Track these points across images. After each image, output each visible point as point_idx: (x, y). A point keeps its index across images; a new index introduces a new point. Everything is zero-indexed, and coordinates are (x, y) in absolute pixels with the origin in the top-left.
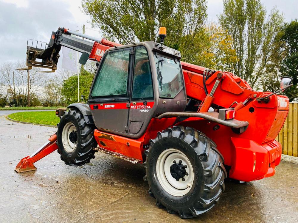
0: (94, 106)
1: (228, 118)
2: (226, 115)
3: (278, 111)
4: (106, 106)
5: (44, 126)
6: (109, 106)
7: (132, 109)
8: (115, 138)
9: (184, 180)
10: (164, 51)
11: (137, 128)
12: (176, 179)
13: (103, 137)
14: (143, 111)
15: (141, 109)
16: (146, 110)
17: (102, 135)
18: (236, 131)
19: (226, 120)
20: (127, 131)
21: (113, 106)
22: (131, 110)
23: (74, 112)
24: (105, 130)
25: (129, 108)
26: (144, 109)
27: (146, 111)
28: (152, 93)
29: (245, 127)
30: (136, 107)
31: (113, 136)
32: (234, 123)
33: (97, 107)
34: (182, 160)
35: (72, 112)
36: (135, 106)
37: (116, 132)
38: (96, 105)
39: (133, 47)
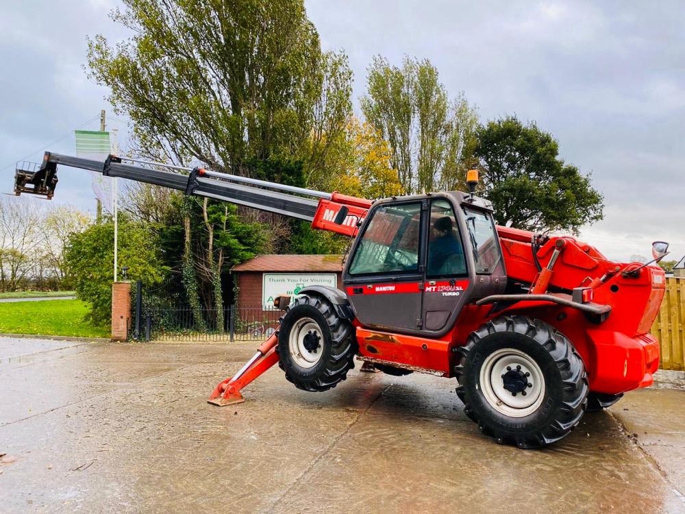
0: (356, 290)
1: (586, 300)
2: (583, 296)
3: (653, 290)
4: (377, 289)
6: (384, 289)
7: (428, 291)
8: (399, 338)
9: (524, 394)
11: (437, 321)
12: (511, 393)
13: (375, 337)
14: (450, 294)
15: (445, 291)
16: (453, 292)
17: (372, 335)
18: (593, 318)
19: (583, 303)
20: (421, 327)
21: (392, 288)
22: (425, 294)
23: (318, 302)
24: (379, 327)
25: (423, 291)
26: (450, 291)
27: (454, 294)
28: (463, 267)
29: (606, 314)
30: (436, 289)
31: (395, 336)
32: (594, 307)
33: (361, 291)
34: (521, 366)
35: (313, 301)
36: (434, 288)
37: (400, 329)
38: (359, 287)
39: (427, 199)
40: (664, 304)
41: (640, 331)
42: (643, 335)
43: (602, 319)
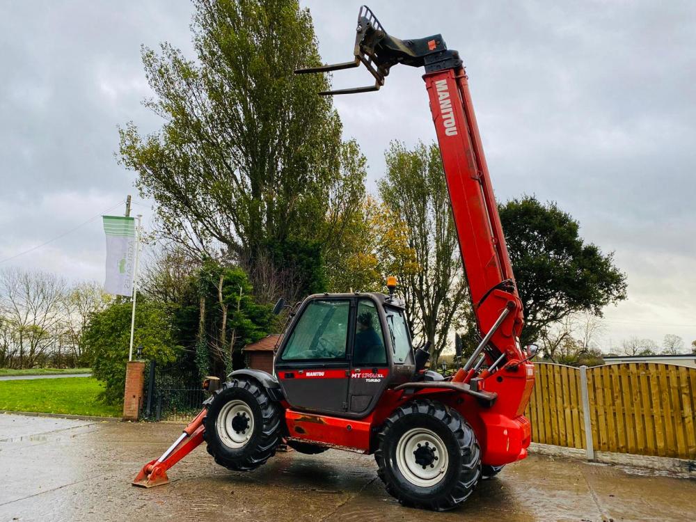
0: (288, 374)
1: (480, 389)
2: (478, 386)
3: (527, 381)
4: (308, 374)
5: (37, 415)
6: (314, 374)
7: (354, 377)
8: (328, 420)
9: (432, 466)
10: (393, 303)
11: (362, 403)
12: (422, 466)
13: (304, 419)
14: (372, 380)
15: (368, 378)
16: (375, 379)
17: (301, 416)
18: (484, 403)
19: (478, 391)
20: (347, 409)
21: (322, 374)
22: (352, 380)
24: (307, 409)
25: (350, 377)
26: (372, 378)
27: (376, 380)
28: (385, 358)
29: (494, 400)
30: (361, 376)
31: (322, 418)
32: (486, 395)
33: (292, 376)
34: (429, 442)
36: (359, 374)
37: (327, 411)
38: (289, 372)
39: (355, 298)
40: (533, 394)
41: (517, 414)
42: (519, 417)
43: (491, 404)
